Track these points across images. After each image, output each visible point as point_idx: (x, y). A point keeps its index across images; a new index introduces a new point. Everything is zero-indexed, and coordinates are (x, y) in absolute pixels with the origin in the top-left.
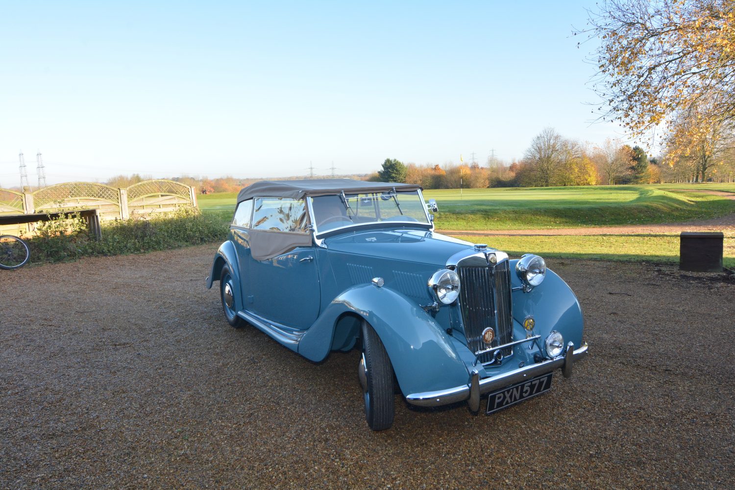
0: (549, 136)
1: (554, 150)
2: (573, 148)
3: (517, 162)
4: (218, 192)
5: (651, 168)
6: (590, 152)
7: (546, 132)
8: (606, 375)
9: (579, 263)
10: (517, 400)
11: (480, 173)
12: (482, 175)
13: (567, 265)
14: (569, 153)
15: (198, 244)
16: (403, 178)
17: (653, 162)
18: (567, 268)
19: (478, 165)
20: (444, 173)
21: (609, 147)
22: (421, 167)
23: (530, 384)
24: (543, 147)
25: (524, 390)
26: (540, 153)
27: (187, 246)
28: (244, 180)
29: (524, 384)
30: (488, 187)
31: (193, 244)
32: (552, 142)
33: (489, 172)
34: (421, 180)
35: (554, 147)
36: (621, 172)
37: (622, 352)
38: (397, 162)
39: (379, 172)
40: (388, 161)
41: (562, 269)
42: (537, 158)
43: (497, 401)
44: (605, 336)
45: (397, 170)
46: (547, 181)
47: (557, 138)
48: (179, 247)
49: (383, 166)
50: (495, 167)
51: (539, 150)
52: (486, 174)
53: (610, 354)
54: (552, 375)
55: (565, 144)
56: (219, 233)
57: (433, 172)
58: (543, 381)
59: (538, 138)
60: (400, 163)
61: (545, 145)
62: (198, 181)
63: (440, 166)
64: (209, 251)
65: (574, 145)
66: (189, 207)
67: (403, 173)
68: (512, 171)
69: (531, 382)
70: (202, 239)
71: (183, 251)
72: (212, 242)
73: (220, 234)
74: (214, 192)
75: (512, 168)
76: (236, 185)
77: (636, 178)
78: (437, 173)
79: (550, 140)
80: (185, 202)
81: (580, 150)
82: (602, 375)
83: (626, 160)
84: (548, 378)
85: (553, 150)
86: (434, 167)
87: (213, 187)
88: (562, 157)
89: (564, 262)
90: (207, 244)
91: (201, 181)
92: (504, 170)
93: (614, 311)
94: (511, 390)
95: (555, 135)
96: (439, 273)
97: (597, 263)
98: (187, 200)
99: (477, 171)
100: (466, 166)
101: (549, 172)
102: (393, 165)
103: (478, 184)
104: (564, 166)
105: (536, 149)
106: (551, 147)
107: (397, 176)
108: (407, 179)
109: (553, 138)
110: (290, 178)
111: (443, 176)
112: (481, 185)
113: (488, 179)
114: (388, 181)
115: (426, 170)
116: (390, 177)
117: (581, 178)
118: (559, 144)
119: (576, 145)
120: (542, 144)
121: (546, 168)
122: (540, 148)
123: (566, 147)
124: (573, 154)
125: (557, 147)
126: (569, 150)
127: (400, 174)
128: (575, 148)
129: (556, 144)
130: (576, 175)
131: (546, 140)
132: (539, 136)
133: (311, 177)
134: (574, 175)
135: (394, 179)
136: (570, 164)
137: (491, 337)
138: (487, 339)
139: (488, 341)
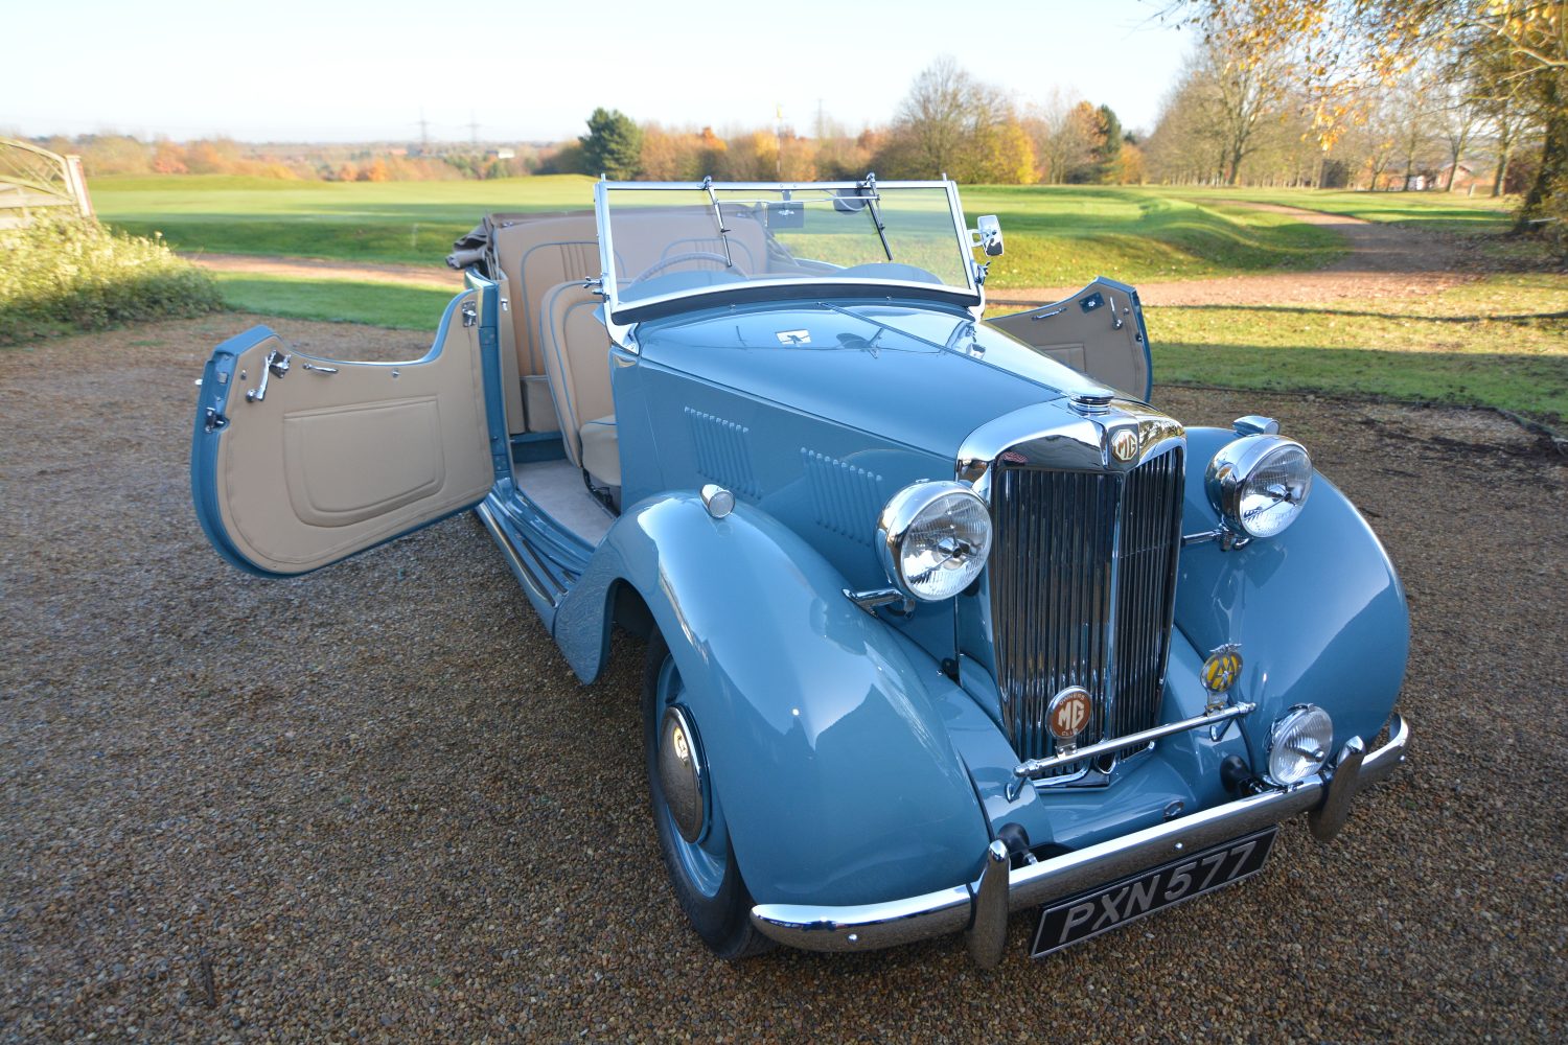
0: (945, 72)
1: (956, 106)
2: (992, 101)
3: (872, 127)
4: (198, 172)
5: (1127, 152)
6: (1021, 112)
7: (940, 64)
10: (1141, 912)
11: (799, 149)
12: (803, 155)
14: (984, 112)
15: (100, 329)
16: (635, 154)
17: (1129, 139)
19: (792, 131)
20: (725, 148)
21: (1056, 104)
22: (674, 129)
23: (1192, 866)
24: (932, 97)
25: (1172, 883)
26: (925, 110)
27: (64, 334)
28: (263, 146)
29: (1173, 869)
31: (86, 328)
32: (951, 87)
33: (817, 149)
34: (673, 161)
35: (955, 96)
36: (1076, 157)
38: (621, 116)
39: (581, 139)
40: (600, 112)
43: (1070, 923)
45: (620, 135)
47: (961, 76)
48: (39, 339)
49: (590, 125)
50: (827, 136)
51: (925, 103)
52: (810, 151)
54: (1273, 833)
55: (976, 93)
56: (166, 294)
57: (700, 143)
58: (1241, 855)
59: (924, 75)
61: (936, 91)
62: (145, 145)
63: (715, 131)
64: (132, 351)
65: (993, 95)
66: (69, 219)
67: (635, 142)
68: (865, 147)
69: (1199, 860)
70: (112, 313)
71: (48, 352)
72: (146, 321)
73: (169, 299)
74: (188, 173)
75: (864, 140)
76: (244, 157)
77: (1100, 171)
78: (708, 146)
79: (948, 80)
80: (51, 201)
81: (1004, 107)
83: (1084, 131)
84: (1257, 844)
85: (952, 105)
86: (700, 131)
87: (184, 161)
88: (969, 120)
90: (128, 328)
91: (155, 144)
92: (846, 144)
94: (1126, 889)
95: (958, 71)
96: (912, 497)
98: (58, 197)
99: (792, 143)
100: (768, 132)
101: (943, 153)
102: (612, 122)
103: (793, 174)
104: (973, 142)
105: (918, 102)
106: (948, 97)
107: (622, 149)
108: (643, 156)
109: (953, 77)
110: (375, 145)
111: (721, 152)
112: (800, 176)
113: (814, 163)
114: (602, 159)
115: (683, 138)
116: (605, 149)
117: (1005, 167)
118: (965, 91)
119: (997, 95)
120: (931, 89)
121: (938, 143)
122: (927, 100)
123: (979, 100)
124: (991, 114)
125: (961, 99)
126: (983, 105)
127: (628, 144)
128: (997, 101)
129: (960, 91)
130: (997, 161)
131: (940, 80)
132: (926, 71)
133: (424, 144)
134: (992, 161)
135: (616, 156)
136: (985, 136)
137: (1078, 716)
138: (1064, 723)
139: (1068, 728)
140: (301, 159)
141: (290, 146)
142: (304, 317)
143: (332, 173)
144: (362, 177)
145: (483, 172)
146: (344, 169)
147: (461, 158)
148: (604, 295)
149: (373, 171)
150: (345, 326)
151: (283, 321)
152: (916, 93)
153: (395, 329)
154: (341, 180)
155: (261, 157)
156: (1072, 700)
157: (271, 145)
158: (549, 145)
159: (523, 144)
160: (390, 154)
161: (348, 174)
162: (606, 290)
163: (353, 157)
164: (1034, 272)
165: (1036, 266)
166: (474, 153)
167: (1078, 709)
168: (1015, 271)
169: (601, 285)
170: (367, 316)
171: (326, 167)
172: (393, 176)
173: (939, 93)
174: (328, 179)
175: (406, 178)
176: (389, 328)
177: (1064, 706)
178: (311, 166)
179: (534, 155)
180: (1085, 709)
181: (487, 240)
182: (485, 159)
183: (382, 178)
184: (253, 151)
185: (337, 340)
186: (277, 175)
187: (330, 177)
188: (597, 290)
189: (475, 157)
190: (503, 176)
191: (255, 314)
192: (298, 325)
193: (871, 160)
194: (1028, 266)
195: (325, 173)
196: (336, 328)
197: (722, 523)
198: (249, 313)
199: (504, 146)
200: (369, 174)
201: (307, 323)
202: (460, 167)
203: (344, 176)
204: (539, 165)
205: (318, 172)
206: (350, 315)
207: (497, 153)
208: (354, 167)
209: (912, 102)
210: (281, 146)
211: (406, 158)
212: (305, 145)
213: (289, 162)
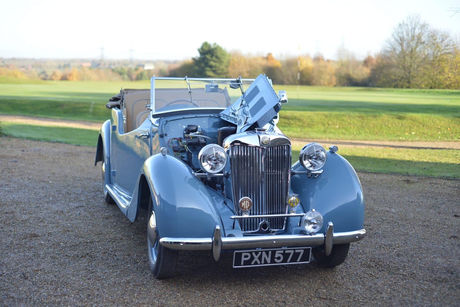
0: (414, 23)
1: (419, 41)
2: (443, 41)
7: (410, 18)
8: (431, 299)
9: (428, 182)
10: (268, 263)
11: (325, 67)
12: (328, 70)
13: (413, 182)
14: (438, 47)
16: (225, 68)
18: (412, 186)
19: (322, 57)
20: (279, 64)
23: (282, 252)
24: (406, 37)
25: (276, 256)
26: (401, 45)
28: (9, 60)
29: (275, 251)
30: (335, 86)
32: (417, 31)
33: (337, 66)
34: (248, 72)
35: (419, 38)
37: (453, 276)
38: (218, 46)
39: (193, 59)
40: (206, 44)
41: (406, 187)
42: (398, 52)
43: (243, 258)
44: (439, 260)
45: (217, 57)
46: (409, 82)
47: (424, 26)
49: (199, 50)
50: (345, 59)
51: (401, 41)
52: (333, 68)
53: (440, 278)
55: (433, 36)
57: (264, 62)
59: (400, 25)
60: (221, 48)
61: (408, 35)
63: (274, 55)
65: (444, 37)
67: (225, 61)
68: (367, 66)
69: (284, 250)
75: (366, 62)
78: (270, 64)
79: (415, 29)
81: (451, 44)
82: (427, 298)
85: (417, 42)
86: (265, 55)
88: (429, 51)
89: (410, 179)
92: (356, 64)
93: (456, 235)
94: (260, 252)
95: (422, 23)
97: (449, 183)
99: (322, 63)
100: (308, 56)
101: (412, 70)
102: (213, 50)
103: (322, 81)
104: (432, 64)
105: (396, 40)
106: (416, 38)
107: (217, 65)
108: (230, 69)
109: (418, 26)
110: (73, 61)
111: (277, 68)
112: (326, 83)
113: (335, 75)
114: (205, 70)
115: (255, 59)
116: (207, 65)
117: (452, 79)
118: (426, 34)
119: (446, 37)
120: (405, 34)
121: (409, 64)
122: (402, 39)
123: (435, 39)
124: (443, 48)
125: (423, 39)
126: (437, 43)
127: (221, 62)
128: (446, 41)
129: (422, 34)
130: (446, 76)
131: (410, 28)
132: (402, 23)
133: (101, 60)
134: (443, 75)
135: (214, 69)
136: (439, 61)
137: (247, 205)
138: (244, 206)
139: (245, 208)
140: (30, 67)
141: (24, 60)
142: (38, 140)
143: (47, 76)
144: (64, 78)
145: (134, 77)
146: (54, 74)
147: (122, 69)
148: (151, 109)
149: (71, 75)
150: (57, 144)
151: (28, 141)
152: (395, 35)
153: (79, 146)
154: (51, 79)
155: (8, 66)
156: (246, 200)
157: (14, 59)
158: (175, 62)
159: (160, 61)
160: (81, 66)
161: (56, 76)
162: (151, 108)
163: (59, 67)
164: (424, 134)
165: (426, 131)
166: (130, 66)
167: (248, 203)
168: (413, 133)
169: (150, 106)
170: (68, 140)
171: (44, 72)
172: (82, 78)
173: (410, 35)
174: (44, 79)
175: (89, 79)
176: (77, 145)
177: (243, 202)
178: (35, 72)
179: (165, 68)
180: (250, 204)
181: (121, 98)
182: (136, 70)
183: (75, 79)
184: (3, 62)
185: (54, 149)
186: (16, 76)
187: (45, 78)
188: (149, 108)
189: (130, 69)
190: (146, 79)
191: (16, 138)
192: (36, 143)
193: (371, 74)
194: (421, 131)
195: (43, 76)
196: (52, 145)
197: (165, 156)
198: (13, 137)
199: (148, 62)
200: (68, 77)
201: (39, 142)
202: (121, 74)
203: (54, 77)
204: (167, 73)
205: (39, 75)
206: (59, 140)
207: (143, 66)
208: (60, 73)
209: (393, 40)
210: (19, 60)
211: (90, 68)
212: (33, 60)
213: (23, 69)
